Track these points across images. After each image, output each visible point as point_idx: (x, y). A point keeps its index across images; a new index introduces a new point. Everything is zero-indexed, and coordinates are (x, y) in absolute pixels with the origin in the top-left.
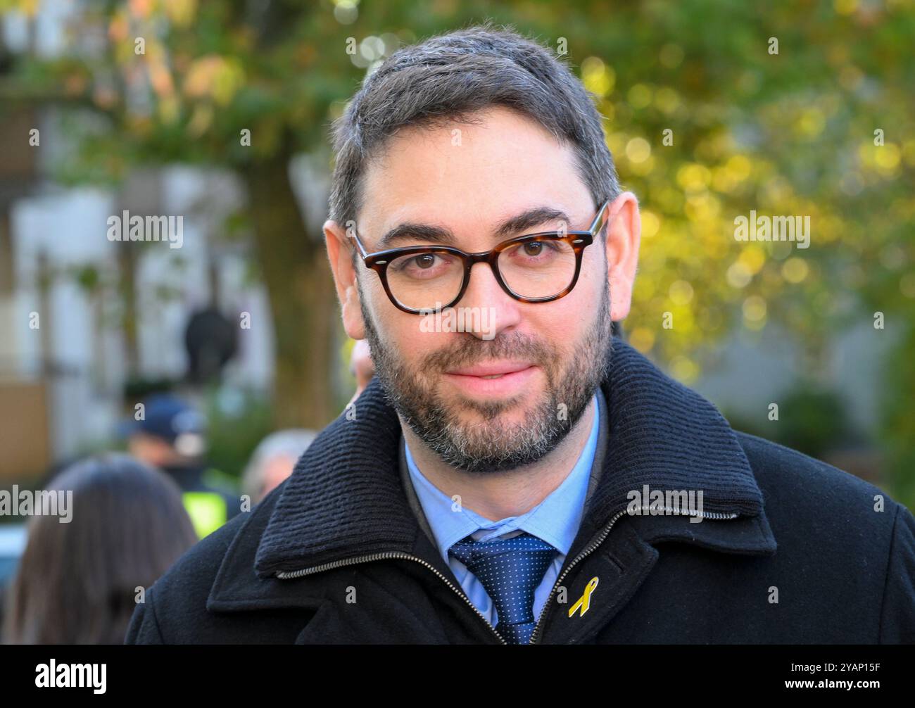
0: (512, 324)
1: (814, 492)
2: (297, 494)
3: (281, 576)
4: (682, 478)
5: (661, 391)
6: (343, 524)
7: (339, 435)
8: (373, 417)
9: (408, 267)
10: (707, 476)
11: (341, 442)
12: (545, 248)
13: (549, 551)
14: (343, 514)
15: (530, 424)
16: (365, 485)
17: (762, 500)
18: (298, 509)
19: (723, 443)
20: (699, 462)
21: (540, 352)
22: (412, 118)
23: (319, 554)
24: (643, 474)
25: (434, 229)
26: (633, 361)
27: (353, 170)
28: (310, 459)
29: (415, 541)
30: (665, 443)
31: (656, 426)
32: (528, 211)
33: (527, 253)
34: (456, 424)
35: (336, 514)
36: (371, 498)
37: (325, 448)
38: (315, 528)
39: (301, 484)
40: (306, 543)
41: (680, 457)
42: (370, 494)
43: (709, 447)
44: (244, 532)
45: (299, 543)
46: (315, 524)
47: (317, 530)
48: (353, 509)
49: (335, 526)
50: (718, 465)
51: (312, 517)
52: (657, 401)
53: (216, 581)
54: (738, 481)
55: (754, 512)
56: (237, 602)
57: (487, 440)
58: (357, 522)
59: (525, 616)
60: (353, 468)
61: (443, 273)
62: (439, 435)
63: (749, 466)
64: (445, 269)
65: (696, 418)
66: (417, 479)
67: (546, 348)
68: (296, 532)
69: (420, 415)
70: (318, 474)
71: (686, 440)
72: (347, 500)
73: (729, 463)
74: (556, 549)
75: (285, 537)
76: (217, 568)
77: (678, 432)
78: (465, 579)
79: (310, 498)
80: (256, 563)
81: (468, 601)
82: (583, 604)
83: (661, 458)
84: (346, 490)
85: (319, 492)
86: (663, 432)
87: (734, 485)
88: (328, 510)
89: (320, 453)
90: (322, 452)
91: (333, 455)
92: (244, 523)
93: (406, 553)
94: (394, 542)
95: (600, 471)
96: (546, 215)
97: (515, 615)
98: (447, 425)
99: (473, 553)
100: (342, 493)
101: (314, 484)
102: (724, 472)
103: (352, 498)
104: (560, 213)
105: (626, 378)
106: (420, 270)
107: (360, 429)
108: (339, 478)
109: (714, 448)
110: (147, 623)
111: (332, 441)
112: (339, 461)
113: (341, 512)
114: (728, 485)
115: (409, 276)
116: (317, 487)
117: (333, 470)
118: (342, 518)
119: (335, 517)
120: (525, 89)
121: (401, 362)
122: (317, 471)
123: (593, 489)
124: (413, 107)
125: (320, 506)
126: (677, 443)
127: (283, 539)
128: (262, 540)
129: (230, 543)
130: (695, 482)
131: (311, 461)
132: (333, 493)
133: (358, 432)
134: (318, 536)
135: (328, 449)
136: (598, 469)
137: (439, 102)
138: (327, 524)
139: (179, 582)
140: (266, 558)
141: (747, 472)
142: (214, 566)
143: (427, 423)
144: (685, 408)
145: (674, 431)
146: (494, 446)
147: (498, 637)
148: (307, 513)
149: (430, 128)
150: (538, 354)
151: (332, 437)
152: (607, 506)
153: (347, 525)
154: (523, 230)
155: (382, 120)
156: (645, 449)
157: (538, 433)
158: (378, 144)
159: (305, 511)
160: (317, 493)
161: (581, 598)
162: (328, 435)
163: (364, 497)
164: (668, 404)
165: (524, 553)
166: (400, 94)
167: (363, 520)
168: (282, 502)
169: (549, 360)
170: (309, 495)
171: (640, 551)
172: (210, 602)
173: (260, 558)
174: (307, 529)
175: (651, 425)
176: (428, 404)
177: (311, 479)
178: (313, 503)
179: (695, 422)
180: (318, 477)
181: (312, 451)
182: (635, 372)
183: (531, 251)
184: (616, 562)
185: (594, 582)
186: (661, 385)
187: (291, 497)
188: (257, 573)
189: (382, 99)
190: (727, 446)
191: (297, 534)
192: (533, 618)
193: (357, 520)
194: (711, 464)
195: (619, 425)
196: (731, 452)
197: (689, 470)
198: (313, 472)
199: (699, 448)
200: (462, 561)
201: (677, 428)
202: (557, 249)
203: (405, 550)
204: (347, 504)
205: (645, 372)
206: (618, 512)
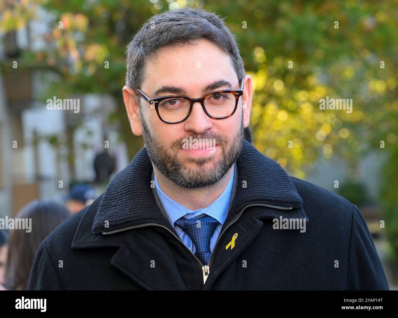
0: (209, 128)
1: (321, 199)
2: (109, 200)
3: (104, 233)
4: (270, 193)
5: (259, 157)
6: (130, 212)
7: (126, 176)
8: (140, 168)
9: (166, 105)
10: (280, 192)
11: (127, 179)
12: (221, 97)
13: (216, 223)
14: (130, 207)
15: (215, 168)
16: (139, 196)
17: (302, 202)
18: (110, 206)
19: (284, 179)
20: (276, 186)
21: (220, 139)
22: (167, 43)
23: (121, 224)
24: (254, 191)
25: (178, 89)
26: (247, 145)
27: (139, 65)
28: (113, 186)
29: (161, 219)
30: (262, 179)
31: (258, 172)
32: (216, 82)
33: (214, 99)
34: (185, 169)
35: (127, 208)
36: (142, 201)
37: (119, 181)
38: (118, 214)
39: (110, 196)
40: (115, 220)
41: (268, 184)
42: (141, 199)
43: (279, 180)
44: (86, 216)
45: (112, 220)
46: (118, 212)
47: (119, 215)
48: (135, 205)
49: (127, 213)
50: (284, 188)
51: (117, 209)
52: (258, 162)
53: (75, 237)
54: (292, 194)
55: (299, 207)
56: (85, 245)
57: (198, 175)
58: (136, 211)
59: (207, 249)
60: (134, 189)
61: (181, 106)
62: (176, 174)
63: (295, 188)
64: (181, 105)
65: (273, 169)
66: (161, 193)
67: (223, 138)
68: (110, 215)
69: (168, 166)
70: (117, 192)
71: (270, 177)
72: (132, 202)
73: (288, 187)
74: (219, 222)
75: (105, 217)
76: (75, 231)
77: (267, 174)
78: (181, 234)
79: (114, 202)
80: (93, 228)
81: (182, 242)
82: (232, 244)
83: (261, 185)
84: (131, 198)
85: (119, 199)
86: (261, 174)
87: (291, 196)
88: (123, 206)
89: (117, 184)
90: (119, 183)
91: (124, 184)
92: (85, 213)
93: (158, 223)
94: (152, 219)
95: (235, 190)
96: (223, 83)
97: (203, 249)
98: (181, 169)
99: (185, 223)
100: (129, 199)
101: (116, 196)
102: (286, 191)
103: (134, 201)
104: (228, 82)
105: (245, 152)
106: (171, 106)
107: (135, 173)
108: (128, 193)
109: (281, 181)
110: (45, 254)
111: (123, 178)
112: (127, 186)
113: (129, 207)
114: (289, 196)
115: (166, 108)
116: (118, 197)
117: (124, 190)
118: (130, 209)
119: (127, 209)
120: (215, 31)
121: (162, 144)
122: (117, 191)
123: (233, 198)
124: (168, 39)
125: (119, 205)
126: (267, 179)
127: (104, 218)
128: (95, 219)
129: (79, 221)
130: (275, 194)
131: (113, 187)
132: (125, 200)
133: (134, 174)
134: (120, 217)
135: (121, 182)
136: (235, 189)
137: (179, 36)
138: (124, 212)
139: (58, 237)
140: (97, 226)
141: (295, 191)
142: (73, 231)
143: (171, 169)
144: (268, 165)
145: (266, 174)
146: (201, 177)
147: (196, 258)
148: (114, 208)
149: (176, 47)
150: (219, 140)
151: (122, 177)
152: (240, 204)
153: (132, 212)
154: (214, 89)
155: (154, 44)
156: (255, 181)
157: (218, 172)
158: (152, 54)
159: (113, 207)
160: (117, 199)
161: (231, 242)
162: (121, 176)
163: (139, 201)
164: (262, 163)
165: (206, 223)
166: (162, 33)
167: (139, 210)
168: (102, 203)
169: (224, 143)
170: (114, 200)
171: (255, 223)
172: (73, 245)
173: (95, 226)
174: (115, 214)
175: (256, 171)
176: (173, 161)
177: (114, 194)
178: (116, 204)
179: (273, 170)
180: (118, 193)
181: (113, 183)
182: (248, 150)
183: (216, 98)
184: (245, 227)
185: (236, 235)
186: (259, 155)
187: (106, 202)
188: (93, 232)
189: (153, 35)
190: (286, 180)
191: (110, 216)
192: (210, 250)
193: (136, 210)
194: (281, 187)
195: (243, 171)
196: (288, 183)
197: (273, 190)
198: (115, 191)
199: (275, 181)
200: (180, 227)
201: (266, 173)
202: (226, 97)
203: (157, 222)
204: (131, 204)
205: (252, 150)
206: (245, 206)
